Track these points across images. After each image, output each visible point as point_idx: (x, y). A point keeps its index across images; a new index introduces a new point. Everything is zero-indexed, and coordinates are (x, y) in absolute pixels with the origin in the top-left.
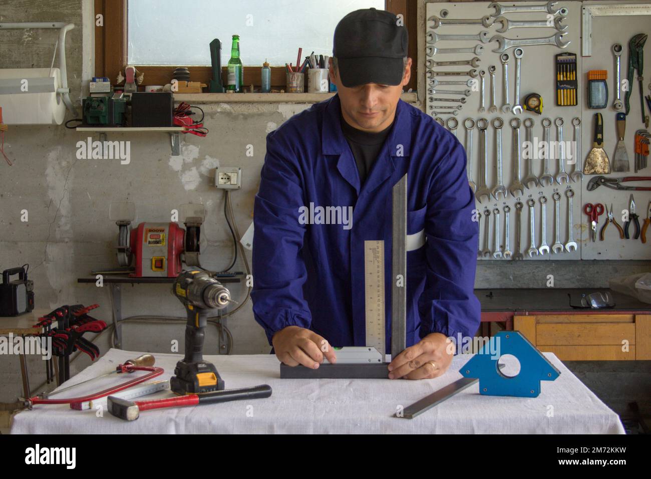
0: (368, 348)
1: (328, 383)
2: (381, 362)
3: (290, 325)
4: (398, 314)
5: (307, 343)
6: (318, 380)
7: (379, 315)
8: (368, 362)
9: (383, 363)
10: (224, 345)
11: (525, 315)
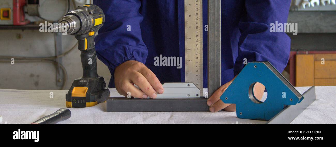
0: (188, 84)
1: (151, 116)
2: (199, 96)
3: (129, 60)
4: (214, 53)
5: (137, 77)
6: (142, 113)
7: (197, 54)
8: (187, 97)
9: (201, 97)
10: (60, 79)
11: (305, 54)
